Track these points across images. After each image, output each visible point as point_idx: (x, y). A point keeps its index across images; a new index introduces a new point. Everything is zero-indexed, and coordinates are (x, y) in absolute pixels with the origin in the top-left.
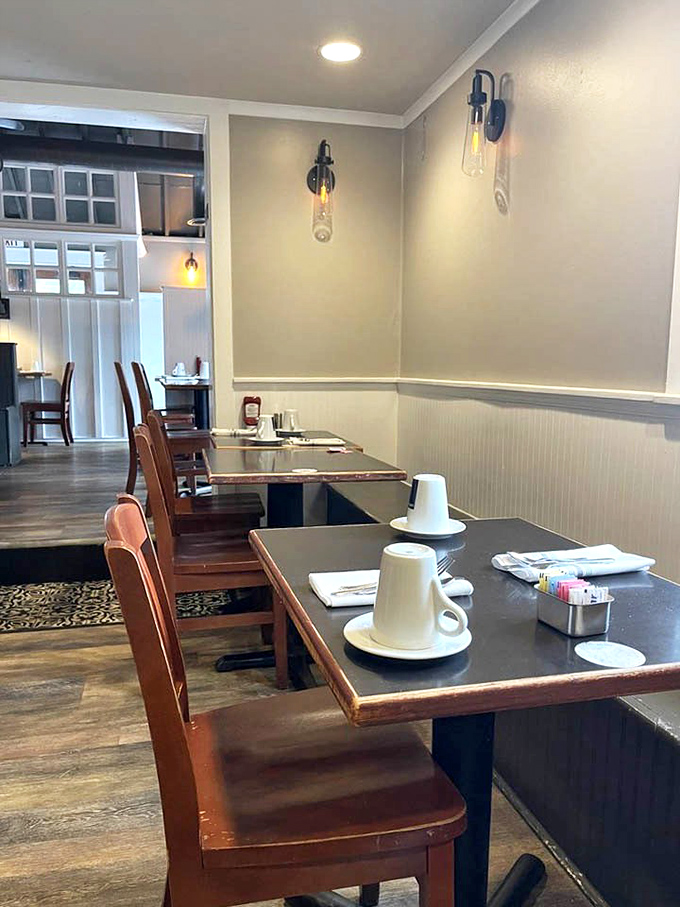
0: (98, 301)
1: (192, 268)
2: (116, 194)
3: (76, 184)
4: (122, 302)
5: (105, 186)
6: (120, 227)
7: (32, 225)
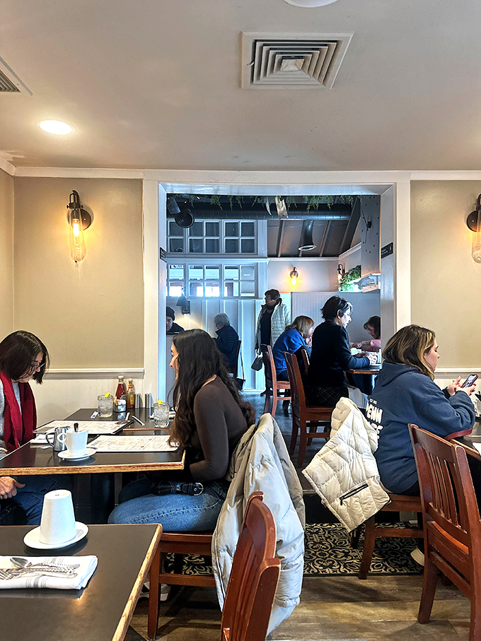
0: (242, 301)
1: (294, 277)
2: (255, 234)
3: (232, 230)
4: (257, 300)
5: (249, 230)
6: (257, 254)
7: (205, 256)
